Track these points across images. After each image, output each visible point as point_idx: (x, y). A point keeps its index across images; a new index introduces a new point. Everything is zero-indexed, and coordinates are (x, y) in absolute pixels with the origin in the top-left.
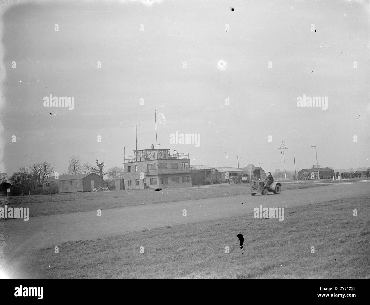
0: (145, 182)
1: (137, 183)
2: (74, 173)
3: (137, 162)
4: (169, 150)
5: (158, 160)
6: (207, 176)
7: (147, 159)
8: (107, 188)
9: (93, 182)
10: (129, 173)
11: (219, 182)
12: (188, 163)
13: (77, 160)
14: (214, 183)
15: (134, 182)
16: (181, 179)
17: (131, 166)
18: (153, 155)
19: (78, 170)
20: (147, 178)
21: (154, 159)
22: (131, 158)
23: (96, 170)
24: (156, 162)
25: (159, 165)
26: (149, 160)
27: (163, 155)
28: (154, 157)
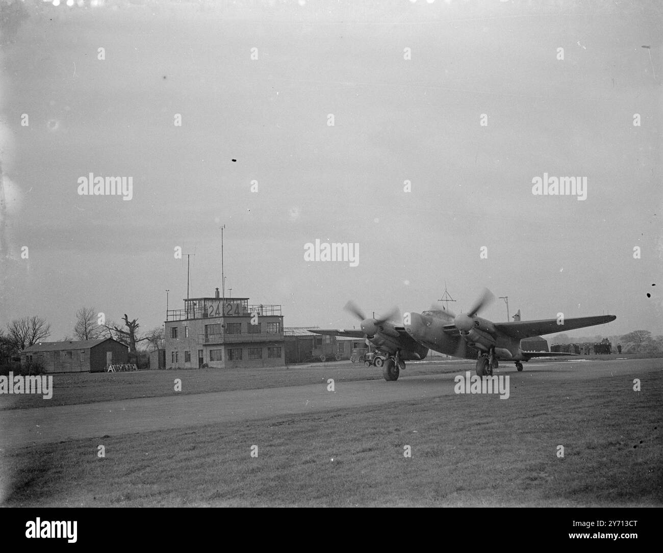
0: (201, 357)
1: (188, 359)
2: (85, 338)
3: (190, 320)
4: (247, 299)
5: (224, 317)
6: (316, 348)
7: (205, 316)
8: (135, 367)
9: (109, 355)
10: (174, 339)
11: (337, 359)
12: (279, 323)
13: (91, 313)
14: (328, 360)
15: (182, 356)
16: (265, 352)
17: (178, 327)
18: (215, 308)
19: (93, 332)
20: (204, 349)
21: (217, 315)
22: (178, 313)
23: (123, 332)
24: (221, 321)
25: (226, 327)
26: (209, 317)
27: (234, 308)
28: (218, 312)
